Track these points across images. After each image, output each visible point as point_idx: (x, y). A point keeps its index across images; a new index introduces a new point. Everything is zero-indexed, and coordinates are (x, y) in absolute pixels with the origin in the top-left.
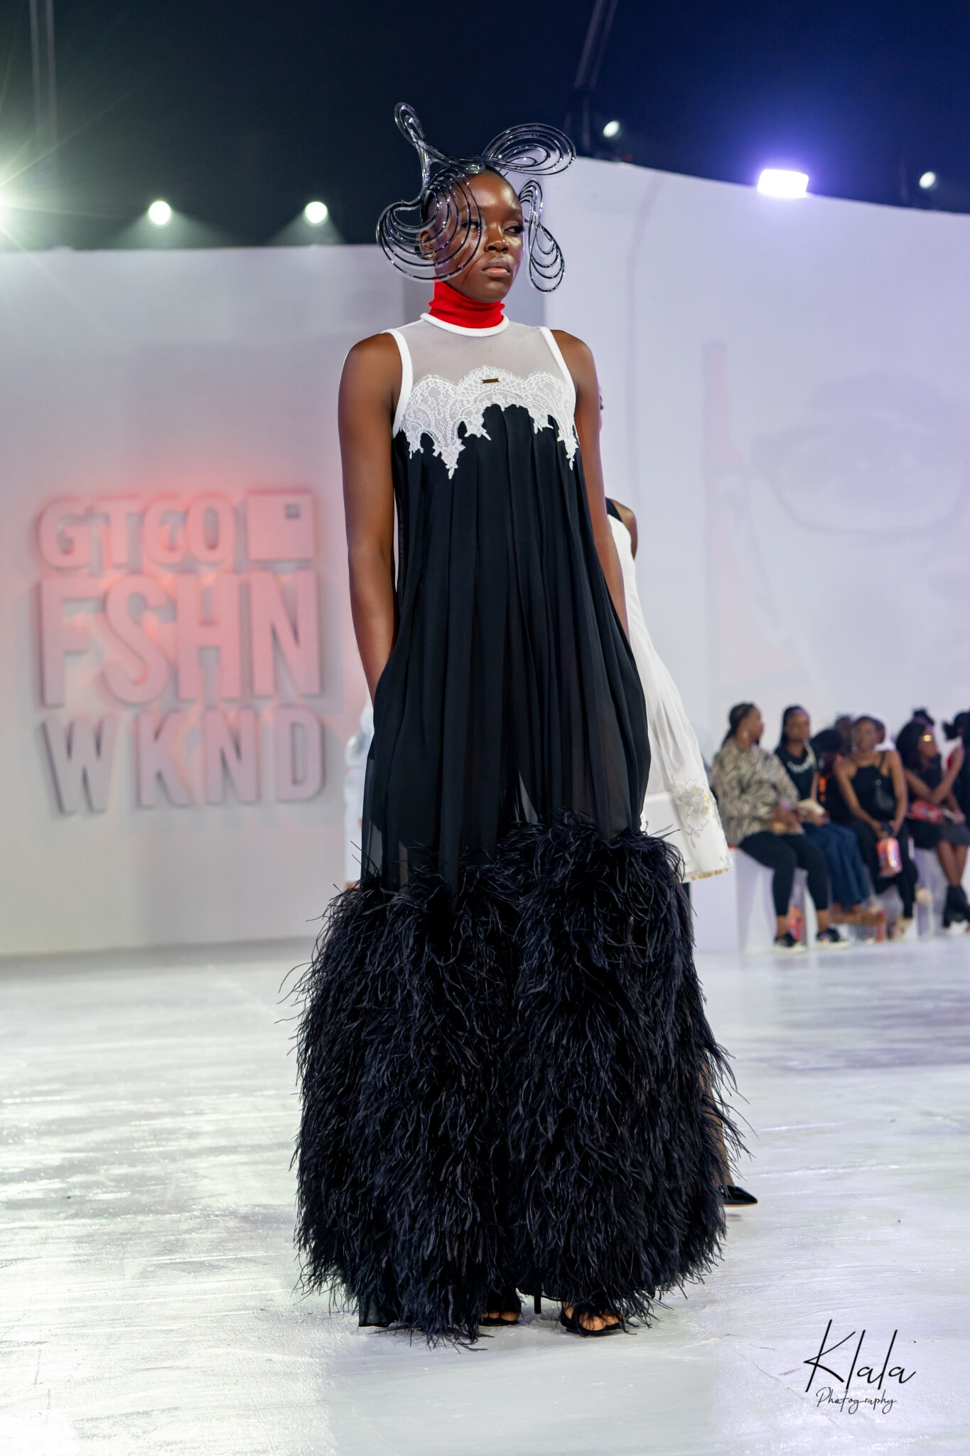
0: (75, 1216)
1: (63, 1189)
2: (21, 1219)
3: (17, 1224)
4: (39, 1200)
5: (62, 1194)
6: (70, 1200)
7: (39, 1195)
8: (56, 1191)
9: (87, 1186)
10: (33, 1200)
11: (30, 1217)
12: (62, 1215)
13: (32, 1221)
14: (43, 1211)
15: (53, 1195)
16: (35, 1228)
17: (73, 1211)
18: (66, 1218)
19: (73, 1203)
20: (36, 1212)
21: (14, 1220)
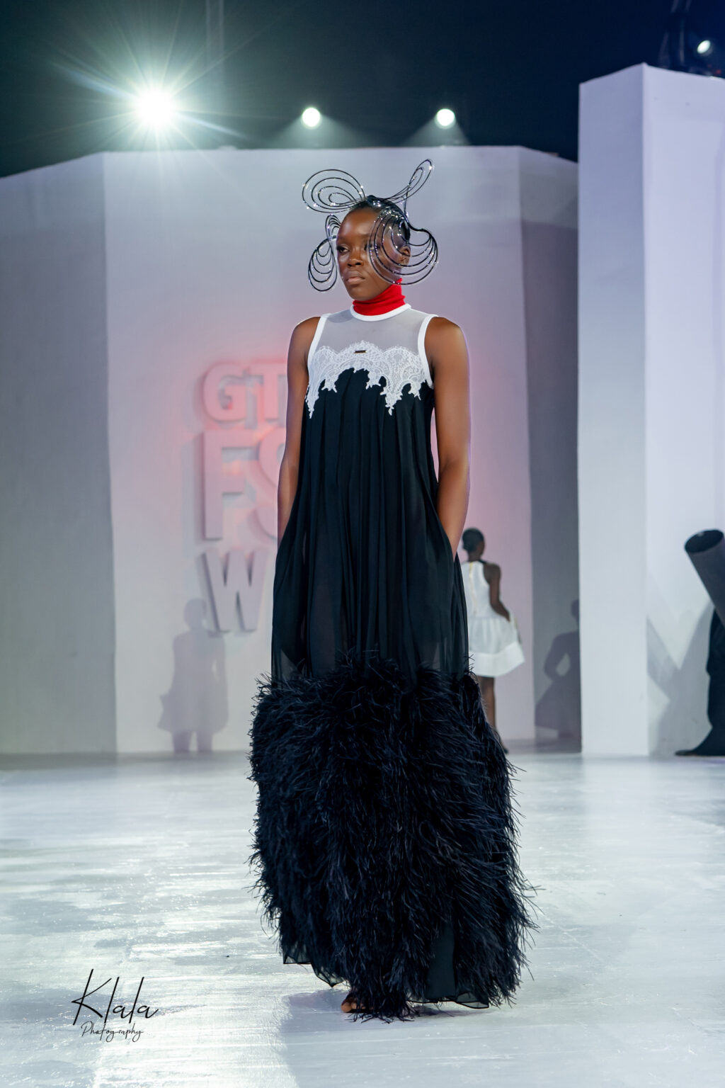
0: (233, 972)
1: (222, 949)
2: (188, 973)
3: (185, 977)
4: (202, 957)
5: (221, 953)
6: (229, 959)
7: (202, 953)
8: (216, 950)
9: (244, 948)
10: (197, 957)
11: (196, 972)
12: (223, 971)
13: (198, 975)
14: (206, 967)
15: (214, 953)
16: (201, 981)
17: (231, 968)
18: (226, 973)
19: (232, 961)
20: (201, 968)
21: (183, 974)
